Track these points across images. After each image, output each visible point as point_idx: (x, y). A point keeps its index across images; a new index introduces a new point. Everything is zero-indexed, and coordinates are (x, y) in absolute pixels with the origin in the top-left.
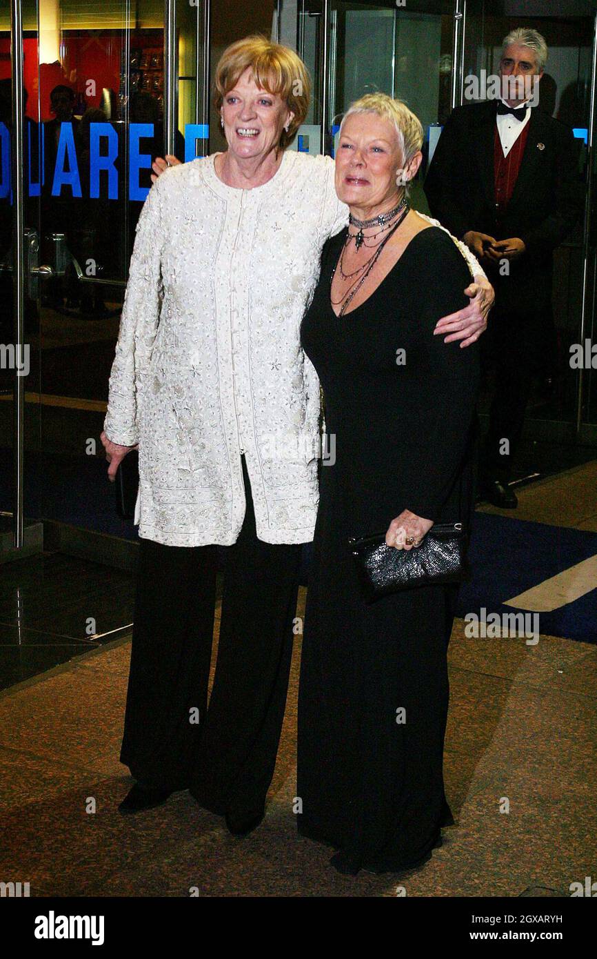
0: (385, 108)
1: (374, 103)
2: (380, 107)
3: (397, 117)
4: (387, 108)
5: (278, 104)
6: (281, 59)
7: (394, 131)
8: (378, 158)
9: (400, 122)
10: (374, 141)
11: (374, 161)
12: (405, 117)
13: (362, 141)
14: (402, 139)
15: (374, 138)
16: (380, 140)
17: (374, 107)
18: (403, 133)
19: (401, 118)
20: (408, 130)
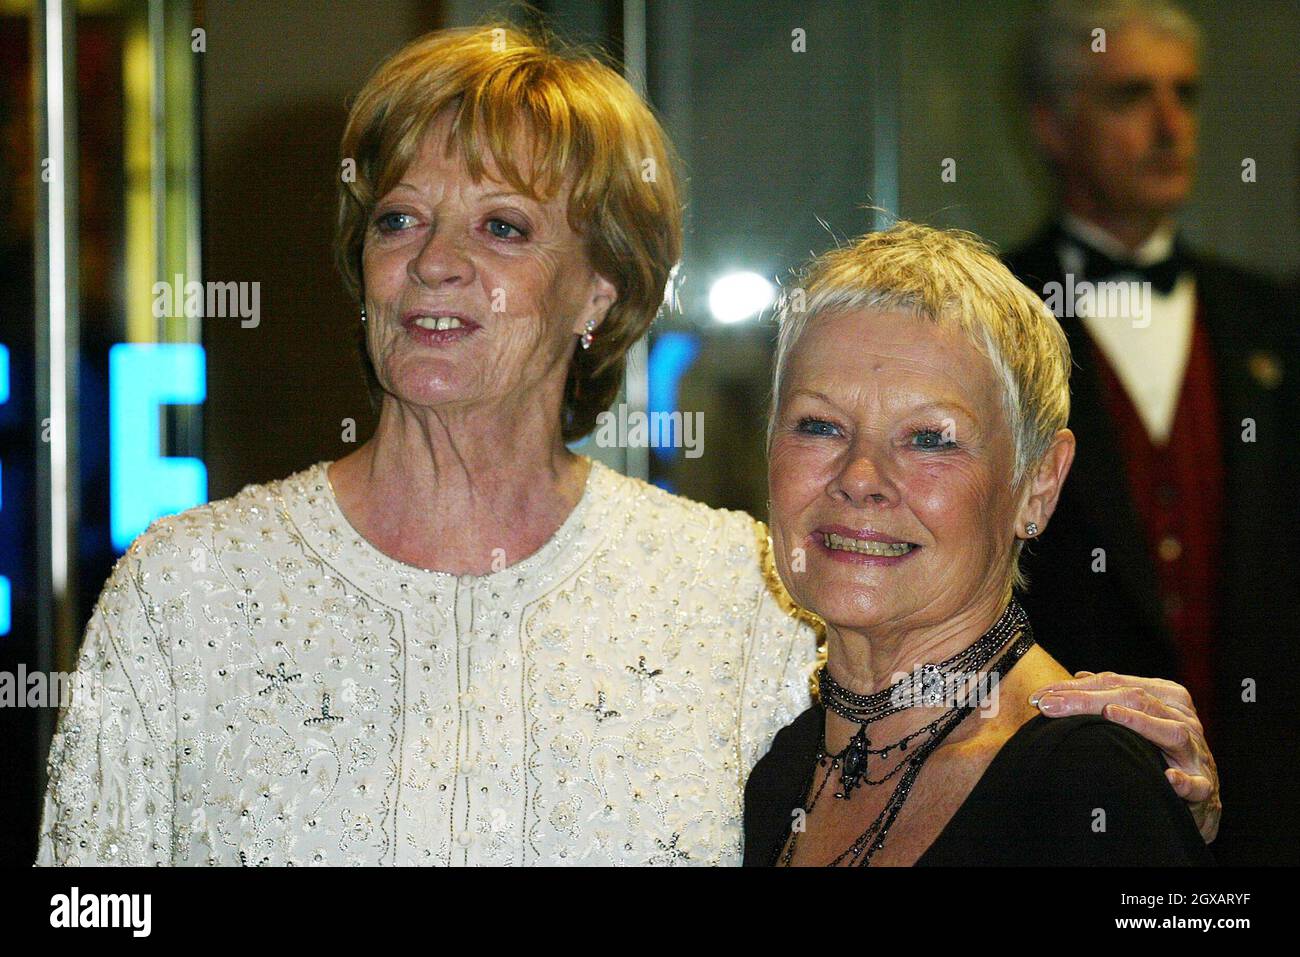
0: (948, 287)
1: (908, 271)
2: (933, 284)
3: (989, 313)
4: (954, 284)
5: (553, 239)
6: (569, 83)
7: (987, 367)
8: (934, 471)
9: (1002, 335)
10: (921, 409)
11: (921, 484)
12: (1016, 315)
13: (876, 406)
14: (1013, 391)
15: (917, 399)
16: (939, 405)
17: (910, 285)
18: (1015, 370)
19: (1004, 318)
20: (1027, 359)
